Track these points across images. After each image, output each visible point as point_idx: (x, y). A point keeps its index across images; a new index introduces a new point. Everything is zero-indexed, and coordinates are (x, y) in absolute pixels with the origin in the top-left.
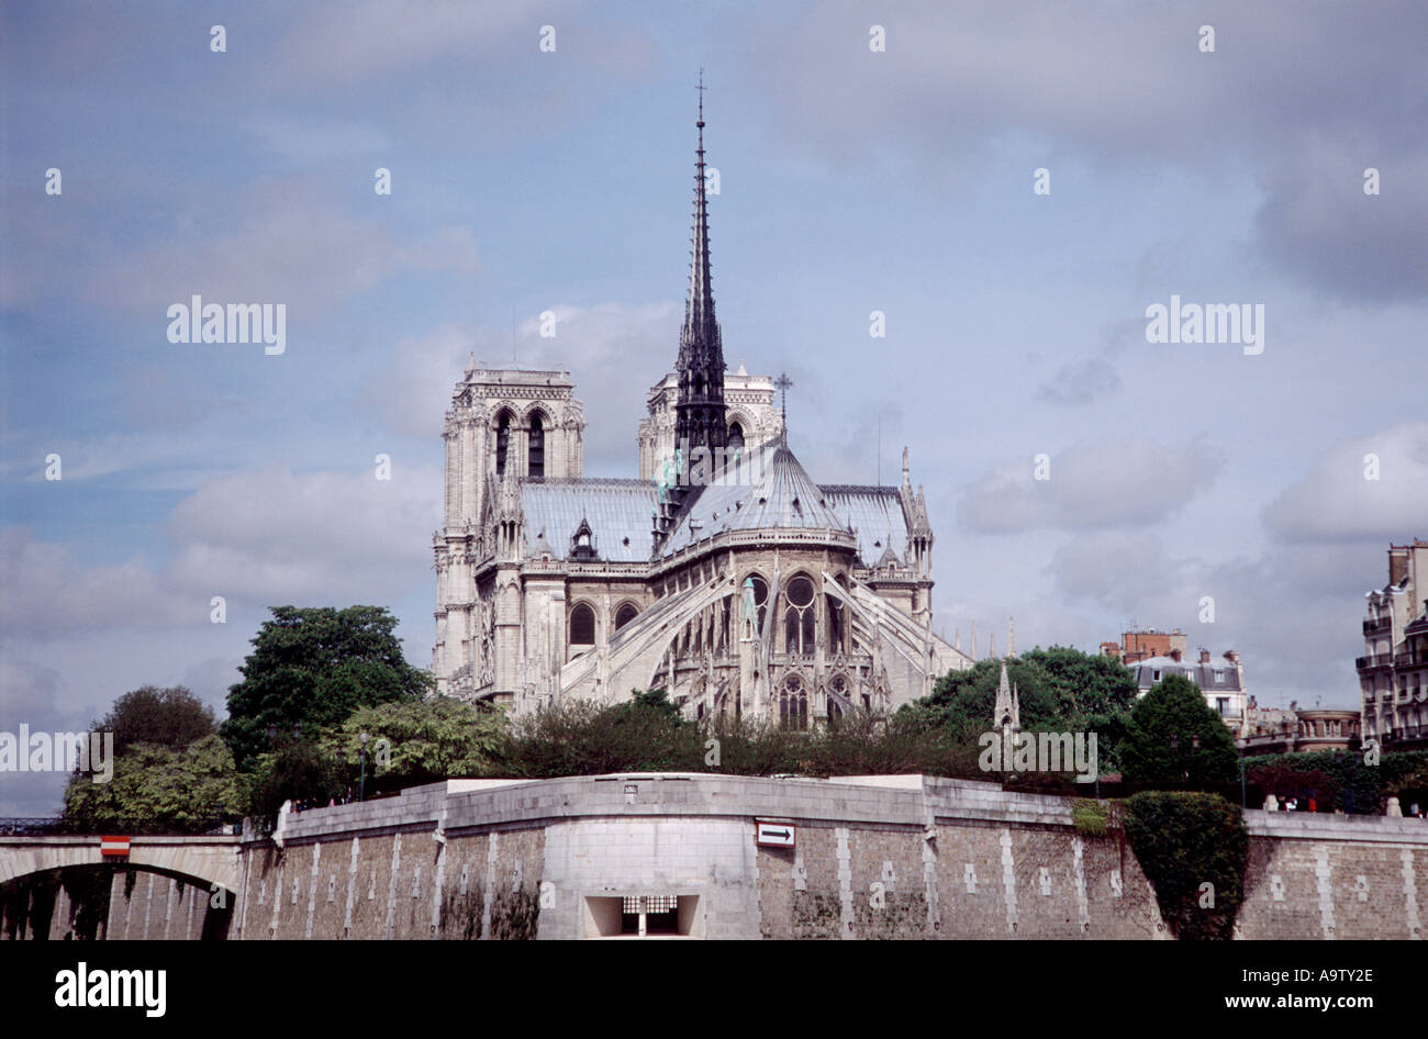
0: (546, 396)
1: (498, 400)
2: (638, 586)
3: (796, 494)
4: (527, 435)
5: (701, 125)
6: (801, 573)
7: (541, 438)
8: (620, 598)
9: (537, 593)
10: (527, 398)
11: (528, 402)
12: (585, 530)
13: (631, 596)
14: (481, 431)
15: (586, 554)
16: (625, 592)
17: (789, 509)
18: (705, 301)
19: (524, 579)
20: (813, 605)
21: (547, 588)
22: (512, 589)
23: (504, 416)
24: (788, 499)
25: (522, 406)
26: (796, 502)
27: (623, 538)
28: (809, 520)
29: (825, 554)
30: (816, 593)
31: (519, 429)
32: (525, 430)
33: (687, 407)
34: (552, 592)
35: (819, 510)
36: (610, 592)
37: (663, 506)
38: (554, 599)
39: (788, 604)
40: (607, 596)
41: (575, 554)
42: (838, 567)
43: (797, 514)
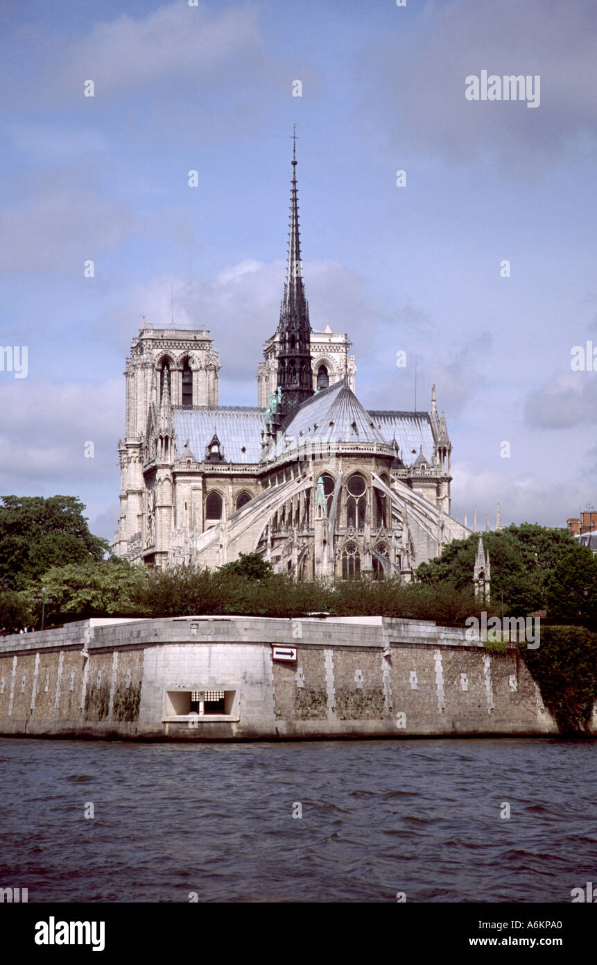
0: (194, 348)
1: (161, 350)
2: (252, 480)
3: (354, 419)
4: (181, 374)
5: (295, 163)
6: (357, 473)
7: (190, 376)
8: (240, 488)
9: (183, 485)
10: (181, 349)
11: (182, 351)
12: (215, 442)
13: (247, 487)
14: (149, 371)
15: (216, 458)
16: (243, 484)
17: (349, 429)
18: (297, 285)
19: (174, 475)
20: (365, 495)
21: (190, 481)
22: (167, 482)
23: (166, 361)
24: (348, 422)
25: (177, 354)
26: (354, 425)
27: (242, 447)
28: (362, 437)
29: (373, 460)
30: (366, 486)
31: (175, 370)
32: (179, 371)
33: (285, 357)
34: (193, 484)
35: (369, 429)
36: (232, 483)
37: (268, 425)
38: (195, 489)
39: (348, 494)
40: (230, 487)
41: (209, 458)
42: (382, 469)
43: (354, 433)
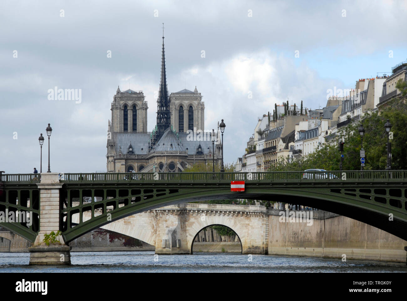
0: (137, 100)
1: (123, 102)
2: (144, 161)
3: (172, 143)
4: (132, 111)
5: (163, 38)
6: (172, 162)
7: (136, 112)
8: (140, 164)
9: (118, 163)
10: (132, 101)
11: (132, 102)
12: (131, 147)
13: (143, 163)
14: (119, 111)
15: (132, 152)
16: (141, 162)
17: (169, 146)
18: (164, 85)
19: (115, 160)
20: (175, 170)
21: (121, 162)
22: (112, 162)
23: (126, 106)
24: (169, 144)
25: (130, 103)
26: (171, 145)
27: (141, 148)
28: (174, 149)
29: (178, 157)
30: (176, 167)
31: (130, 110)
32: (131, 110)
33: (159, 113)
34: (122, 163)
35: (177, 146)
36: (137, 162)
37: (152, 140)
38: (122, 165)
39: (169, 170)
40: (136, 164)
41: (128, 153)
42: (181, 160)
43: (171, 148)
